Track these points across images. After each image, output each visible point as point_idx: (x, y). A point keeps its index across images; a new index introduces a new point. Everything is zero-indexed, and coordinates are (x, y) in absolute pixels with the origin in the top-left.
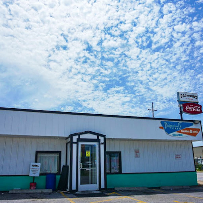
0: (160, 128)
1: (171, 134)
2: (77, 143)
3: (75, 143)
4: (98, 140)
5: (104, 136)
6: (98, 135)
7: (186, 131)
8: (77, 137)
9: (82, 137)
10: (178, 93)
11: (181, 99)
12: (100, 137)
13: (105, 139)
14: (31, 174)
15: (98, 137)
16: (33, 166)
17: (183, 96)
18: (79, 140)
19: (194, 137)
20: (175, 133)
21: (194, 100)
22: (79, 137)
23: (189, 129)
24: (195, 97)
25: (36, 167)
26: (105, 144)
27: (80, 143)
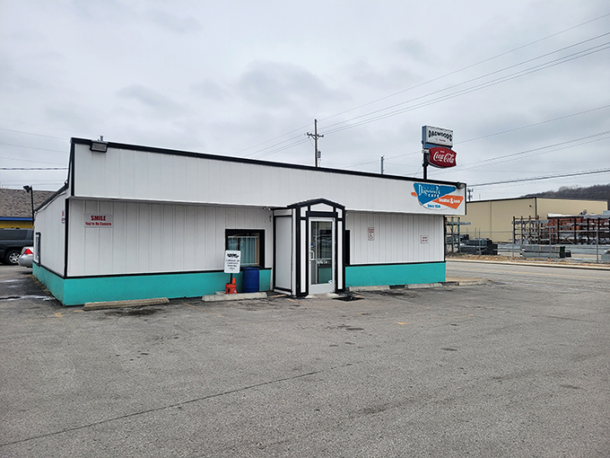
0: (413, 194)
1: (426, 205)
2: (306, 219)
3: (303, 218)
4: (334, 215)
5: (342, 208)
6: (335, 206)
7: (445, 200)
8: (306, 208)
9: (314, 208)
10: (424, 128)
11: (430, 140)
12: (337, 210)
13: (344, 212)
14: (227, 271)
15: (335, 210)
16: (229, 256)
17: (432, 134)
18: (310, 214)
19: (453, 209)
20: (431, 203)
21: (447, 142)
22: (309, 209)
23: (449, 197)
24: (449, 137)
25: (234, 258)
26: (343, 220)
27: (311, 220)
